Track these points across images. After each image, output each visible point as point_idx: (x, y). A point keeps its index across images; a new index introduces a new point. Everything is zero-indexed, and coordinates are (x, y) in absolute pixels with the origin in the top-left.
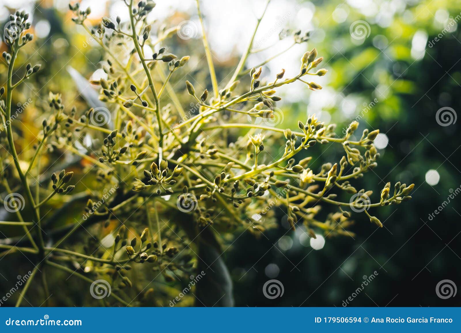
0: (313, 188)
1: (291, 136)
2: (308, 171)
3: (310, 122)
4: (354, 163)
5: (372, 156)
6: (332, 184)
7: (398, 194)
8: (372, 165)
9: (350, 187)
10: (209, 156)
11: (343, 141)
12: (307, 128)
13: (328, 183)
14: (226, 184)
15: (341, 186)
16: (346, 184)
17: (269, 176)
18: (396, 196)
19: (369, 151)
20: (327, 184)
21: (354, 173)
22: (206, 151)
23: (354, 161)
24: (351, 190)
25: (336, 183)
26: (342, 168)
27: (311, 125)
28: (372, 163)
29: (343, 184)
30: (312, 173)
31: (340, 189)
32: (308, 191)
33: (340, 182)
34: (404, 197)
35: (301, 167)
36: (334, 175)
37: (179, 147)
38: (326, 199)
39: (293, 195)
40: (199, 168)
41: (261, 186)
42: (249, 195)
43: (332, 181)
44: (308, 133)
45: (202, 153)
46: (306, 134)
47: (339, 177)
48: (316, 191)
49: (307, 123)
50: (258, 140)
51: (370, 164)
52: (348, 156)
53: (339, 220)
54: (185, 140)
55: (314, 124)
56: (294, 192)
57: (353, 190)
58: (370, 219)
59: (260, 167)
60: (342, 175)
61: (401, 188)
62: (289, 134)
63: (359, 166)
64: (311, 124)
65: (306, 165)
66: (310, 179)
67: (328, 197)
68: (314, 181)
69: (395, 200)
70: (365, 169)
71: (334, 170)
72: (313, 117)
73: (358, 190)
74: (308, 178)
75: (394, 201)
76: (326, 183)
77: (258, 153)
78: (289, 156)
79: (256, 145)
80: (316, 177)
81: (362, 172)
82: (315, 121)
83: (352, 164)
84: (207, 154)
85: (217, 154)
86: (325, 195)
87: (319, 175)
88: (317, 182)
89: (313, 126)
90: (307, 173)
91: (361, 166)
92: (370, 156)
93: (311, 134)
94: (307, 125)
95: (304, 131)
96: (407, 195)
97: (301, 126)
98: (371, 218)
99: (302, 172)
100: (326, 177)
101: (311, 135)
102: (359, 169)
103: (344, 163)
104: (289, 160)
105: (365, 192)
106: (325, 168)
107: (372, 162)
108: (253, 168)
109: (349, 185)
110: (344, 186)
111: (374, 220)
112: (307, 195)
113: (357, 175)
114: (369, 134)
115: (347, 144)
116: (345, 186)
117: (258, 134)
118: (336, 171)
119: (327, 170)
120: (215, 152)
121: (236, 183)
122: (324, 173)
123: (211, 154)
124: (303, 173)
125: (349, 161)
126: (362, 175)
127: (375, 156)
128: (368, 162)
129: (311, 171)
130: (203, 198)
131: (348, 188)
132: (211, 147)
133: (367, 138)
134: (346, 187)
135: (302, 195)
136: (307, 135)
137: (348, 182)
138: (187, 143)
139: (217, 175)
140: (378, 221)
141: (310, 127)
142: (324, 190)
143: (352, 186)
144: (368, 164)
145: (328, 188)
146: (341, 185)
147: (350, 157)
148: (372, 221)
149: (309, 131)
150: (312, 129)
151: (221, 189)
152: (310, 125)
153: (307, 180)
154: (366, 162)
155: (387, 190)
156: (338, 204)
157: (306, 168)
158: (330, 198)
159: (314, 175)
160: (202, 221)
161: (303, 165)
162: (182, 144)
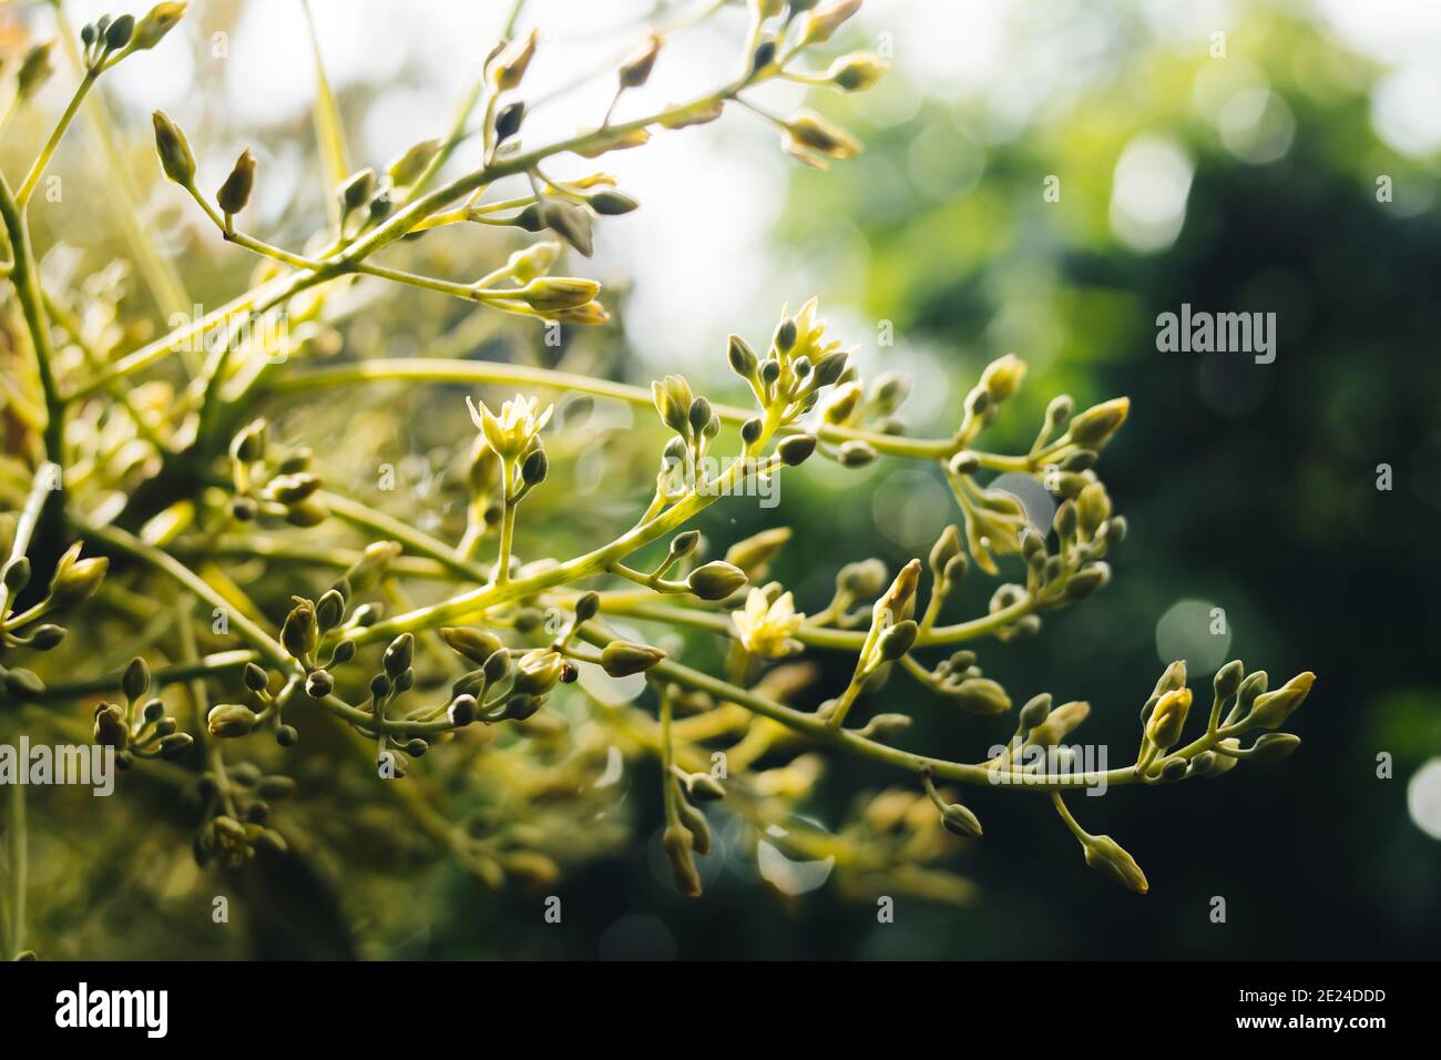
0: (789, 678)
1: (688, 412)
2: (772, 599)
3: (786, 338)
4: (997, 559)
5: (1090, 528)
6: (888, 664)
7: (1225, 723)
8: (1085, 572)
9: (978, 683)
10: (279, 509)
11: (949, 454)
12: (771, 373)
13: (872, 656)
14: (344, 654)
15: (936, 676)
16: (960, 668)
17: (573, 617)
18: (1218, 731)
19: (1076, 506)
20: (865, 664)
21: (997, 613)
22: (264, 486)
23: (999, 550)
24: (981, 693)
25: (909, 662)
26: (941, 586)
27: (796, 357)
28: (1088, 567)
29: (946, 665)
30: (791, 609)
31: (929, 691)
32: (765, 695)
33: (932, 655)
34: (1262, 738)
35: (739, 571)
36: (904, 619)
37: (154, 468)
38: (856, 737)
39: (694, 712)
40: (251, 571)
41: (524, 669)
42: (455, 713)
43: (893, 648)
44: (775, 396)
45: (246, 495)
46: (768, 402)
47: (925, 631)
48: (804, 699)
49: (774, 346)
50: (518, 428)
51: (1078, 570)
52: (969, 525)
53: (900, 829)
54: (186, 436)
55: (809, 351)
56: (700, 699)
57: (992, 697)
58: (1086, 848)
59: (531, 572)
60: (941, 621)
61: (1244, 693)
62: (677, 399)
63: (1022, 581)
64: (793, 350)
65: (761, 571)
66: (780, 638)
67: (869, 729)
68: (799, 646)
69: (1211, 754)
70: (1054, 591)
71: (903, 594)
72: (804, 318)
73: (1019, 698)
74: (773, 631)
75: (1209, 759)
76: (862, 656)
77: (514, 494)
78: (677, 514)
79: (509, 452)
80: (811, 627)
81: (1036, 609)
82: (813, 336)
83: (992, 569)
84: (267, 501)
85: (317, 501)
86: (856, 717)
87: (824, 616)
88: (813, 653)
89: (802, 359)
90: (764, 604)
91: (1032, 580)
92: (1079, 532)
93: (792, 403)
94: (774, 356)
95: (757, 387)
96: (1275, 726)
97: (740, 360)
98: (1088, 842)
99: (740, 604)
100: (864, 626)
101: (790, 406)
102: (1022, 597)
103: (952, 562)
104: (677, 538)
105: (1055, 705)
106: (852, 584)
107: (1086, 559)
108: (492, 572)
109: (973, 670)
110: (947, 675)
111: (1103, 853)
112: (757, 710)
113: (1010, 622)
114: (1077, 421)
115: (967, 468)
116: (954, 677)
117: (519, 397)
118: (911, 600)
119: (865, 596)
120: (306, 489)
121: (395, 648)
122: (851, 611)
123: (287, 497)
124: (749, 604)
125: (974, 549)
126: (1034, 621)
127: (1103, 529)
128: (1069, 558)
129: (788, 596)
130: (220, 724)
131: (969, 684)
132: (292, 467)
133: (1067, 438)
134: (958, 683)
135: (733, 715)
136: (772, 408)
137: (968, 654)
138: (192, 451)
139: (298, 604)
140: (1126, 860)
141: (786, 367)
142: (852, 692)
143: (986, 675)
144: (1067, 568)
145: (868, 684)
146: (932, 669)
147: (981, 530)
148: (1094, 860)
149: (782, 388)
150: (796, 378)
151: (318, 680)
152: (789, 357)
153: (766, 642)
154: (1059, 558)
155: (1181, 701)
156: (922, 768)
157: (761, 585)
158: (879, 736)
159: (802, 615)
160: (223, 838)
161: (747, 564)
162: (165, 454)
